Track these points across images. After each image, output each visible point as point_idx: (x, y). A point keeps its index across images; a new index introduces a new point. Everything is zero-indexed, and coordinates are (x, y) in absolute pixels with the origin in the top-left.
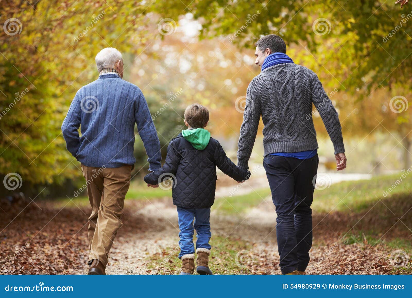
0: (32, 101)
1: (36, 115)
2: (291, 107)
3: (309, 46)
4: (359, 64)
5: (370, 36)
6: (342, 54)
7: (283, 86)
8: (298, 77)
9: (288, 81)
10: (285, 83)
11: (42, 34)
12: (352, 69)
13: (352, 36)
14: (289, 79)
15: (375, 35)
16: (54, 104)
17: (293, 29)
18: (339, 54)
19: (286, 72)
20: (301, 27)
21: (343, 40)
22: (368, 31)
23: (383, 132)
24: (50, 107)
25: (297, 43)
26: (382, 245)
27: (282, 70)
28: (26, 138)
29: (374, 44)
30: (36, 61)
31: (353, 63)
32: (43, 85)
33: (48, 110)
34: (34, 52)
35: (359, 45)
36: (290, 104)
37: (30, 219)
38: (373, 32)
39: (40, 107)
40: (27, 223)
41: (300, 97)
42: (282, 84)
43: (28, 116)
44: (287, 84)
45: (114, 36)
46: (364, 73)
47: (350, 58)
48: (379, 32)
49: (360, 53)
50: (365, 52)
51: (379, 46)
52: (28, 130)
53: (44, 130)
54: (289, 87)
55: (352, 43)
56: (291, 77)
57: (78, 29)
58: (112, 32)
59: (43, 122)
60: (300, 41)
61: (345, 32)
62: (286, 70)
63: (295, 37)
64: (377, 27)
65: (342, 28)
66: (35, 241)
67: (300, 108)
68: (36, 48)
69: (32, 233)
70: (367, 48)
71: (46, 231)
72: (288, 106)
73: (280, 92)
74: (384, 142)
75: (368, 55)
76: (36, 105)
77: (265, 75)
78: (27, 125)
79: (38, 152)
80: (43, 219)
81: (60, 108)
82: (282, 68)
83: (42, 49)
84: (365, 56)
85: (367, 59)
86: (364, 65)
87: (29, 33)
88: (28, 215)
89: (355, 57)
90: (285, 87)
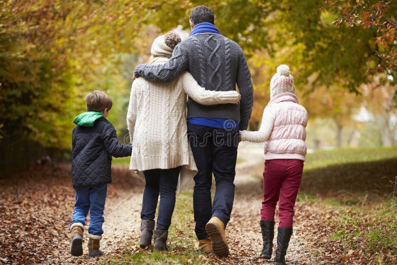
0: (60, 88)
1: (62, 99)
2: (218, 75)
3: (269, 53)
4: (306, 67)
5: (314, 46)
6: (293, 59)
7: (213, 53)
8: (228, 48)
9: (218, 49)
10: (215, 51)
11: (69, 39)
12: (300, 70)
13: (301, 46)
14: (219, 48)
15: (318, 46)
16: (76, 91)
17: (257, 40)
18: (291, 59)
19: (215, 41)
20: (263, 39)
21: (294, 49)
22: (313, 42)
23: (322, 118)
24: (73, 93)
25: (260, 49)
26: (319, 203)
27: (211, 38)
28: (54, 115)
29: (317, 52)
30: (65, 59)
31: (301, 66)
32: (69, 77)
33: (72, 96)
34: (63, 52)
35: (306, 52)
36: (218, 71)
37: (57, 177)
38: (317, 43)
39: (66, 93)
40: (54, 180)
41: (228, 67)
42: (212, 51)
43: (57, 99)
44: (216, 52)
45: (123, 41)
46: (309, 73)
47: (299, 62)
48: (321, 43)
49: (307, 59)
50: (310, 58)
51: (320, 54)
52: (56, 110)
53: (68, 110)
54: (217, 55)
55: (301, 51)
56: (220, 46)
57: (97, 36)
58: (121, 38)
59: (68, 104)
60: (263, 49)
61: (296, 43)
62: (216, 39)
63: (258, 45)
64: (319, 40)
65: (294, 40)
66: (59, 193)
67: (227, 77)
68: (64, 49)
69: (58, 187)
70: (312, 55)
71: (67, 186)
72: (216, 73)
73: (209, 59)
74: (323, 125)
75: (313, 60)
76: (63, 92)
77: (196, 39)
78: (56, 106)
79: (64, 126)
80: (66, 177)
81: (81, 94)
82: (212, 36)
83: (69, 50)
84: (310, 61)
85: (312, 63)
86: (310, 67)
87: (59, 38)
88: (55, 174)
89: (303, 61)
90: (214, 54)
